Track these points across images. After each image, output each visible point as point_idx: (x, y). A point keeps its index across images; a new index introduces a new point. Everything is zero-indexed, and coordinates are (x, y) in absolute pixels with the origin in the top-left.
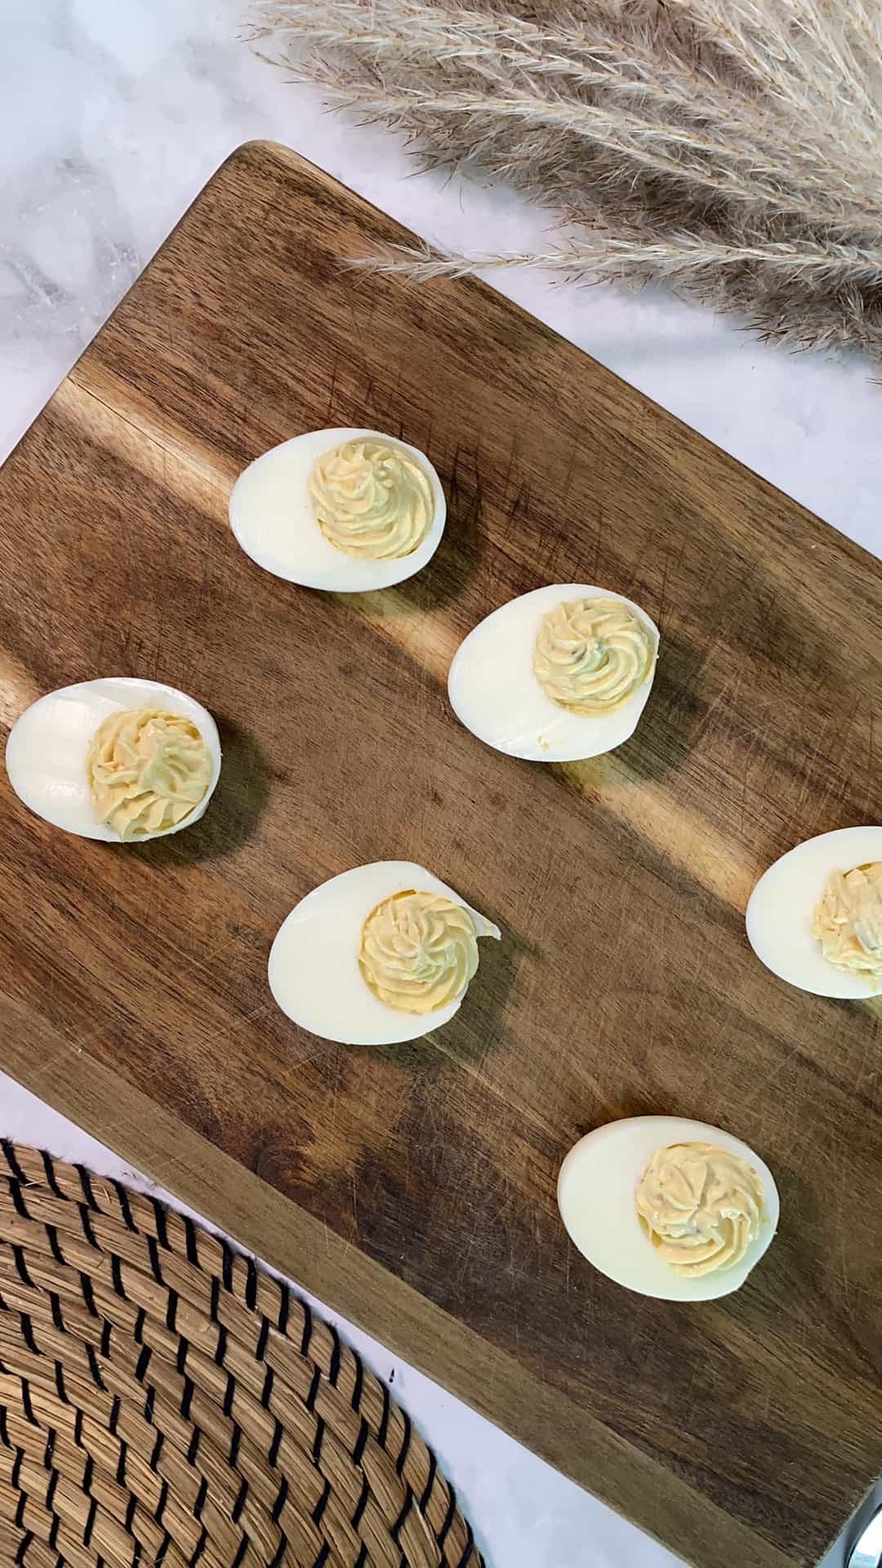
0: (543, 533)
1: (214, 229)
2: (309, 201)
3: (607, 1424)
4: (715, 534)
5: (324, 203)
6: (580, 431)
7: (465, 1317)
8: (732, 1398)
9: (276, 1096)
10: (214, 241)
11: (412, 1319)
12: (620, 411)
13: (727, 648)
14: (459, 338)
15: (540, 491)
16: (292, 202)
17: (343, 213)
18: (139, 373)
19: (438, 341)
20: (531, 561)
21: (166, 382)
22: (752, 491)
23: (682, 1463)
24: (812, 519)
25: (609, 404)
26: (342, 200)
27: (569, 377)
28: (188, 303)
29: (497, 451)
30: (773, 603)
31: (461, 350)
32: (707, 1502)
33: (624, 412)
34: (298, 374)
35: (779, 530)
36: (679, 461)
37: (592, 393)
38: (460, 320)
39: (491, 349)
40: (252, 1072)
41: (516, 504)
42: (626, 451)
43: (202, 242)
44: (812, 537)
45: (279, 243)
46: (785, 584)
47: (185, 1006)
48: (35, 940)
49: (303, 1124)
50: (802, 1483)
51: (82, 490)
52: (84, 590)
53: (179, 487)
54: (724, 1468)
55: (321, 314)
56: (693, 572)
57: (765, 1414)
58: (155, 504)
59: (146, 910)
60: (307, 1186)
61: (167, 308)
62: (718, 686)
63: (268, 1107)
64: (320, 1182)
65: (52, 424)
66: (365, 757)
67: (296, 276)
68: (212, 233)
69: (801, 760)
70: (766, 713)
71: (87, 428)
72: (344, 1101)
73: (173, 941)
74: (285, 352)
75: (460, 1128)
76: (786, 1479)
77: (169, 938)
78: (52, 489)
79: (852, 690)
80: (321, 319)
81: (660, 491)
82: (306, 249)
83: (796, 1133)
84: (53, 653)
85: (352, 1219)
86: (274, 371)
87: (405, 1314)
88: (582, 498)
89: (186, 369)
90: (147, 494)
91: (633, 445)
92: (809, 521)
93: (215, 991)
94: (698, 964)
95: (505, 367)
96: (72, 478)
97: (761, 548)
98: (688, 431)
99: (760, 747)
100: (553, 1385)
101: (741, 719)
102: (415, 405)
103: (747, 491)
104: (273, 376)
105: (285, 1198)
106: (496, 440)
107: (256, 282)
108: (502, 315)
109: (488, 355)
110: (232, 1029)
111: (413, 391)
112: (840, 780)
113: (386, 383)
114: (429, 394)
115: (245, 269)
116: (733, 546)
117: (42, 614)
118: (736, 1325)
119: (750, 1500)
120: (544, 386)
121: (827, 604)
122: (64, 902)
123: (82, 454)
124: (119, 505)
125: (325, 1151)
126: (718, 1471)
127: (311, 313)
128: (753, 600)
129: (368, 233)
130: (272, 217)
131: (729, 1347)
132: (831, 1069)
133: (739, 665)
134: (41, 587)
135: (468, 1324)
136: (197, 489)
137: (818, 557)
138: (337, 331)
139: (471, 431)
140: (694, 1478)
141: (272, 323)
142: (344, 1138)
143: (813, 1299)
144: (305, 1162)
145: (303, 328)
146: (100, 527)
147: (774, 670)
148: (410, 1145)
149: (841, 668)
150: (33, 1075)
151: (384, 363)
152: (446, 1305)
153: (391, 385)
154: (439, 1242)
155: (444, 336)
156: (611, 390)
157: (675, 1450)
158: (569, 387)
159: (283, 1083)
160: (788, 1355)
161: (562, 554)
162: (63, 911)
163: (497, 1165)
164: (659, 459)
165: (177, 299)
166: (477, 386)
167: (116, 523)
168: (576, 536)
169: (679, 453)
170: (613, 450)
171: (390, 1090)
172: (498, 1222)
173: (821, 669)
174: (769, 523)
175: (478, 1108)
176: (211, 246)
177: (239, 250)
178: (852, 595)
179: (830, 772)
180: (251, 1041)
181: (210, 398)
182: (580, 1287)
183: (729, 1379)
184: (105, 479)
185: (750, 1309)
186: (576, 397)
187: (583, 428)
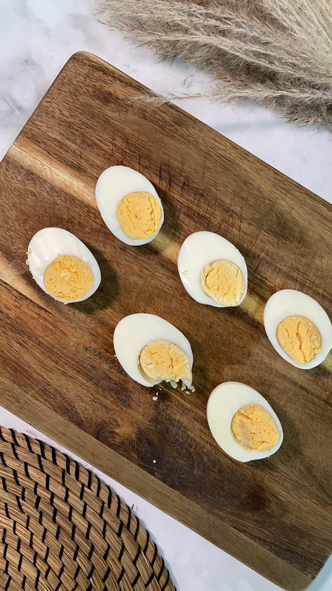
0: (195, 194)
1: (66, 85)
2: (101, 73)
3: (234, 528)
4: (259, 191)
5: (107, 74)
6: (207, 155)
7: (179, 490)
8: (281, 516)
9: (104, 410)
10: (66, 90)
11: (159, 492)
12: (222, 147)
13: (266, 234)
14: (161, 123)
15: (193, 178)
16: (94, 74)
17: (114, 77)
18: (40, 141)
19: (152, 124)
20: (191, 205)
21: (50, 143)
22: (273, 175)
23: (263, 541)
24: (296, 184)
25: (217, 144)
26: (113, 72)
27: (202, 135)
28: (57, 114)
29: (176, 164)
30: (282, 216)
31: (161, 127)
32: (272, 555)
33: (223, 147)
34: (100, 138)
35: (283, 189)
36: (245, 165)
37: (211, 140)
38: (160, 115)
39: (172, 126)
40: (95, 402)
41: (184, 183)
42: (224, 161)
43: (61, 90)
44: (296, 191)
45: (90, 90)
46: (287, 209)
47: (68, 378)
48: (11, 356)
49: (115, 420)
50: (309, 546)
51: (20, 186)
52: (23, 223)
53: (57, 183)
54: (279, 543)
55: (107, 116)
56: (251, 206)
57: (294, 521)
58: (48, 190)
59: (52, 343)
60: (118, 443)
61: (49, 116)
62: (263, 248)
63: (101, 415)
64: (122, 442)
65: (8, 162)
66: (132, 282)
67: (98, 102)
68: (65, 87)
69: (296, 275)
70: (282, 258)
71: (22, 163)
72: (130, 411)
73: (63, 354)
74: (95, 131)
75: (174, 419)
76: (303, 545)
77: (61, 353)
78: (9, 186)
79: (314, 248)
80: (108, 117)
81: (238, 176)
82: (101, 91)
83: (300, 415)
84: (13, 248)
85: (135, 455)
86: (91, 138)
87: (157, 490)
88: (209, 180)
89: (57, 138)
90: (45, 186)
91: (227, 159)
92: (294, 185)
93: (79, 372)
94: (261, 353)
95: (178, 132)
96: (17, 182)
97: (277, 196)
98: (247, 153)
99: (280, 271)
100: (214, 514)
101: (272, 260)
102: (144, 148)
103: (271, 175)
104: (91, 140)
105: (110, 449)
106: (175, 160)
107: (82, 104)
108: (176, 113)
109: (171, 128)
110: (87, 386)
111: (143, 143)
112: (311, 282)
113: (133, 140)
114: (149, 144)
115: (77, 99)
116: (267, 196)
117: (8, 233)
118: (281, 488)
119: (290, 554)
120: (193, 139)
121: (303, 216)
122: (21, 342)
123: (20, 172)
124: (35, 191)
125: (124, 430)
126: (277, 544)
127: (104, 115)
128: (274, 215)
129: (124, 84)
130: (87, 80)
131: (279, 497)
132: (312, 391)
133: (271, 240)
134: (7, 223)
135: (181, 493)
136: (64, 183)
137: (298, 198)
138: (114, 122)
139: (166, 157)
140: (268, 547)
141: (89, 120)
142: (131, 425)
143: (311, 478)
144: (117, 435)
145: (101, 121)
146: (28, 200)
147: (284, 241)
148: (156, 426)
149: (309, 239)
150: (13, 407)
151: (131, 132)
152: (172, 486)
153: (135, 140)
154: (168, 462)
155: (154, 122)
156: (218, 139)
157: (260, 536)
158: (202, 138)
159: (107, 406)
160: (301, 499)
161: (202, 202)
162: (21, 345)
163: (189, 433)
164: (236, 164)
165: (53, 113)
166: (167, 140)
167: (34, 198)
168: (207, 194)
169: (245, 161)
170: (220, 161)
171: (147, 406)
172: (190, 454)
173: (302, 240)
174: (280, 186)
175: (181, 411)
176: (65, 92)
177: (75, 94)
178: (311, 212)
179: (307, 279)
180: (94, 390)
181: (67, 149)
182: (222, 477)
183: (280, 509)
184: (29, 181)
185: (287, 482)
186: (205, 142)
187: (208, 154)
